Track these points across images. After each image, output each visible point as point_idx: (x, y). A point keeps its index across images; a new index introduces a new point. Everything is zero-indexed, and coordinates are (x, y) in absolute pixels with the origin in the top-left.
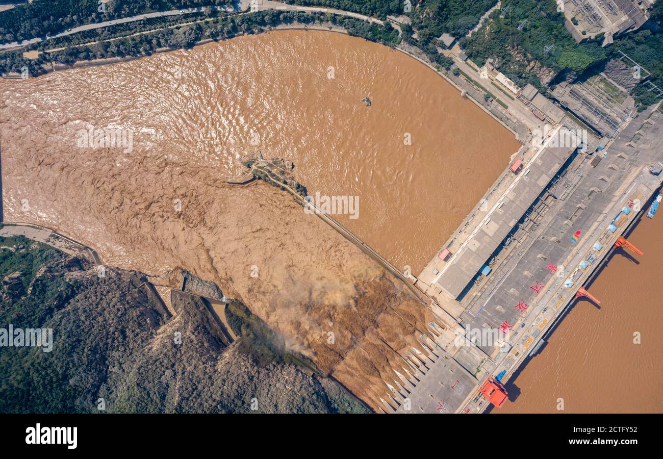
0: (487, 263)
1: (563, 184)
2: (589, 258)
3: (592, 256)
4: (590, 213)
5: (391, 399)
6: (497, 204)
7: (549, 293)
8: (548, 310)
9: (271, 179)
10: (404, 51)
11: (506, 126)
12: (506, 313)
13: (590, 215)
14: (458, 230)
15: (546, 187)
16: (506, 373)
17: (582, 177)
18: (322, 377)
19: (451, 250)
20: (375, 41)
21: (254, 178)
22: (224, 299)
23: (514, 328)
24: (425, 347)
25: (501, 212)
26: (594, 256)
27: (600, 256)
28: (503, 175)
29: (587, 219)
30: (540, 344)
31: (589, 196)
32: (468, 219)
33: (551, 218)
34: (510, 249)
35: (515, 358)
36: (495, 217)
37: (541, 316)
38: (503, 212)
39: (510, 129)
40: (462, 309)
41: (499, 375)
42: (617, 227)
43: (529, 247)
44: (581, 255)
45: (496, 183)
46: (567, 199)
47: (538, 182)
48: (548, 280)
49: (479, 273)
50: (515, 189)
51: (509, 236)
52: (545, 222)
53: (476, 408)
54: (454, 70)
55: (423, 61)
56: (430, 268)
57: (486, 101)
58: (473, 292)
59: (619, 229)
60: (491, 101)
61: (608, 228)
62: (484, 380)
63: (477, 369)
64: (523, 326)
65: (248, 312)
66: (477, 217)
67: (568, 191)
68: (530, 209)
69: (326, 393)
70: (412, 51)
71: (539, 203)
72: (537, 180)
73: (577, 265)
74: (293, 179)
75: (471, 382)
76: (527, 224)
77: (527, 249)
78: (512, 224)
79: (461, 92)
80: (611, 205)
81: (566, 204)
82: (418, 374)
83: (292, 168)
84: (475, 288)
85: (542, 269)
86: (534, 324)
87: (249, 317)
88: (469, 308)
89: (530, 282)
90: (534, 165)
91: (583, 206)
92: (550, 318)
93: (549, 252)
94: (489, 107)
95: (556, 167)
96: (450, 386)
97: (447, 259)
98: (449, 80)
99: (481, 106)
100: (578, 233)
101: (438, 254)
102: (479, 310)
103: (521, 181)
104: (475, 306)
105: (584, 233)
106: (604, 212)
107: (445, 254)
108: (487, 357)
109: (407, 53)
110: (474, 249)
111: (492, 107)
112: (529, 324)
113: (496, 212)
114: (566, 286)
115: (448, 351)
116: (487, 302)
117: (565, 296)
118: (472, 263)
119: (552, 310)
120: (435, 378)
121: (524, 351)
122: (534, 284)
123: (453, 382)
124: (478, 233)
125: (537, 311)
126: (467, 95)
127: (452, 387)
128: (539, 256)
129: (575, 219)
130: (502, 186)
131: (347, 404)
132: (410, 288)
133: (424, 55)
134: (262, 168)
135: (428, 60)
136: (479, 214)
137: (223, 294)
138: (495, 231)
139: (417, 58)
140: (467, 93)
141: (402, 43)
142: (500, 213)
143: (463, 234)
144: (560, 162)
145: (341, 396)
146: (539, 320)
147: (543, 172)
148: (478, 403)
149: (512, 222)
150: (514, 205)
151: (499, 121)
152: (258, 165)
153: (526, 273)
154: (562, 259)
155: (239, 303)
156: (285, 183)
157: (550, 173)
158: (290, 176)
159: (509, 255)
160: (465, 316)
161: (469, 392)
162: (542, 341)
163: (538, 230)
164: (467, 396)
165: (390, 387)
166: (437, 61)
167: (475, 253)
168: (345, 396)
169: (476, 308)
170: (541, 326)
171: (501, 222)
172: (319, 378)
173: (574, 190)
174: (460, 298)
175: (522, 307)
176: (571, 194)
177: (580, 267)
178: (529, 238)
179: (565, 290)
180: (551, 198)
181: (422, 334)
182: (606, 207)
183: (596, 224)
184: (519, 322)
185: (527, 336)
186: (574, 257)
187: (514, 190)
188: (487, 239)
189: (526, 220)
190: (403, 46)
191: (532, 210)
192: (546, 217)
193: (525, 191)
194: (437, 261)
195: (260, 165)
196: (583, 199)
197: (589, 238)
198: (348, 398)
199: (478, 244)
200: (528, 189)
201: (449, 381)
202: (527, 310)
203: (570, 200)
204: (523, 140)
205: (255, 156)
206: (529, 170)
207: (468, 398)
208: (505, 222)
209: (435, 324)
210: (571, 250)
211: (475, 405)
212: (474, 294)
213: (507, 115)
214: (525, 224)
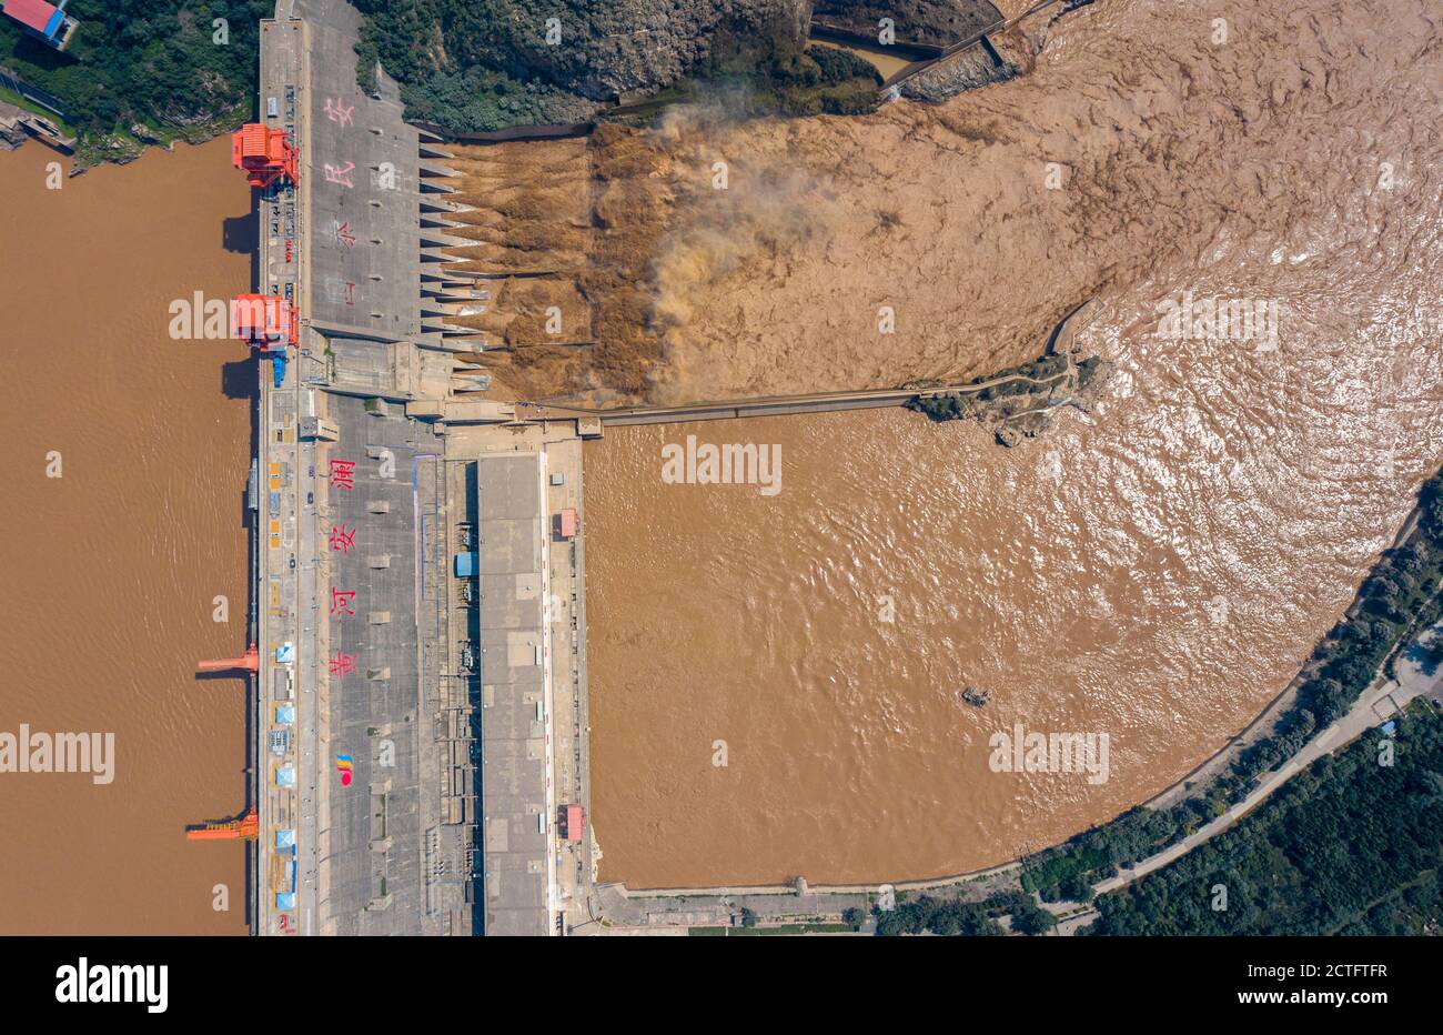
0: (474, 579)
1: (454, 865)
2: (286, 739)
3: (282, 748)
4: (354, 841)
5: (446, 188)
6: (548, 711)
7: (310, 603)
8: (286, 568)
9: (1019, 377)
10: (999, 871)
11: (661, 892)
12: (365, 506)
13: (350, 837)
14: (581, 596)
15: (481, 829)
16: (272, 385)
17: (428, 913)
18: (600, 114)
19: (564, 547)
20: (1075, 840)
21: (1050, 350)
22: (894, 89)
23: (325, 483)
24: (462, 330)
25: (529, 697)
26: (279, 750)
27: (267, 761)
28: (585, 784)
29: (351, 821)
30: (253, 496)
31: (384, 882)
32: (580, 635)
33: (424, 774)
34: (454, 648)
35: (280, 426)
36: (532, 677)
37: (291, 545)
38: (525, 702)
39: (648, 893)
40: (450, 455)
41: (284, 369)
42: (279, 851)
43: (421, 680)
44: (306, 731)
45: (585, 756)
46: (422, 840)
47: (504, 822)
48: (332, 631)
49: (474, 548)
50: (539, 770)
51: (476, 667)
52: (428, 756)
53: (279, 275)
54: (863, 917)
55: (940, 883)
56: (573, 478)
57: (745, 911)
58: (455, 505)
59: (271, 850)
60: (733, 918)
61: (294, 833)
62: (304, 336)
63: (333, 355)
64: (310, 495)
65: (834, 107)
66: (567, 653)
67: (432, 858)
68: (477, 759)
69: (569, 90)
70: (981, 886)
71: (470, 787)
72: (511, 825)
73: (297, 704)
74: (980, 417)
75: (326, 318)
76: (460, 728)
77: (420, 672)
78: (488, 693)
79: (810, 886)
80: (325, 891)
81: (415, 829)
82: (434, 269)
83: (997, 436)
84: (459, 513)
85: (360, 650)
86: (293, 519)
87: (823, 99)
88: (440, 469)
89: (365, 605)
90: (542, 853)
91: (378, 847)
92: (271, 555)
93: (374, 696)
94: (728, 901)
95: (493, 887)
96: (357, 285)
97: (557, 521)
98: (854, 890)
99: (744, 891)
100: (346, 779)
101: (581, 516)
102: (419, 476)
103: (539, 797)
104: (431, 477)
105: (333, 787)
106: (327, 863)
107: (568, 528)
108: (333, 386)
109: (988, 874)
110: (521, 579)
111: (724, 909)
112: (301, 509)
113: (539, 690)
114: (287, 644)
115: (413, 350)
116: (416, 505)
117: (276, 622)
118: (503, 550)
119: (279, 577)
120: (398, 282)
121: (272, 454)
122: (354, 604)
123: (358, 295)
124: (538, 616)
125: (306, 549)
126: (793, 890)
127: (352, 285)
128: (386, 673)
129: (376, 806)
130: (569, 759)
131: (515, 106)
132: (580, 410)
133: (951, 897)
134: (1055, 384)
135: (932, 895)
136: (567, 664)
137: (906, 100)
138: (512, 650)
139: (960, 879)
140: (795, 894)
141: (1017, 883)
142: (527, 694)
143: (567, 597)
144: (494, 904)
145: (536, 110)
146: (290, 535)
147: (511, 851)
148: (282, 289)
149: (492, 696)
150: (513, 734)
151: (683, 892)
152: (1067, 382)
153: (386, 617)
154: (339, 697)
155: (864, 108)
156: (985, 395)
157: (497, 863)
158: (988, 418)
159: (447, 634)
160: (436, 445)
161: (314, 296)
162: (253, 505)
163: (429, 727)
164: (313, 286)
165: (465, 209)
166: (913, 907)
167: (513, 574)
168: (530, 118)
169: (426, 474)
170: (275, 526)
171: (513, 677)
172: (603, 106)
173: (423, 873)
174: (472, 471)
175: (341, 540)
176: (423, 858)
177: (289, 704)
178: (434, 696)
179: (285, 635)
180: (456, 819)
181: (487, 349)
182: (331, 878)
183: (325, 823)
184: (323, 501)
185: (288, 484)
186: (317, 716)
187: (538, 766)
188: (512, 620)
189: (469, 730)
190: (1011, 879)
191: (472, 761)
192: (436, 767)
193: (515, 783)
194: (571, 505)
195: (1063, 386)
196: (391, 864)
197: (316, 780)
198: (522, 120)
199: (522, 595)
200: (515, 791)
201: (367, 292)
202: (325, 538)
203: (415, 842)
204: (604, 893)
205: (1088, 394)
206: (543, 831)
207: (307, 282)
208: (506, 684)
209: (477, 387)
210: (333, 730)
211: (284, 280)
212: (451, 502)
213: (679, 917)
214: (464, 722)
